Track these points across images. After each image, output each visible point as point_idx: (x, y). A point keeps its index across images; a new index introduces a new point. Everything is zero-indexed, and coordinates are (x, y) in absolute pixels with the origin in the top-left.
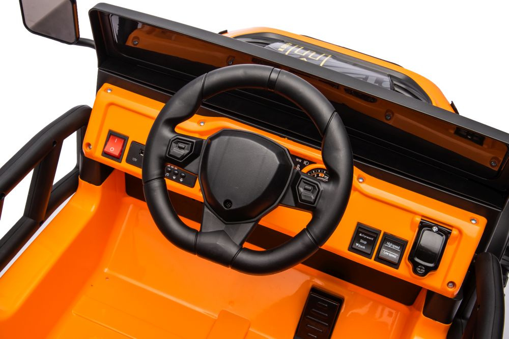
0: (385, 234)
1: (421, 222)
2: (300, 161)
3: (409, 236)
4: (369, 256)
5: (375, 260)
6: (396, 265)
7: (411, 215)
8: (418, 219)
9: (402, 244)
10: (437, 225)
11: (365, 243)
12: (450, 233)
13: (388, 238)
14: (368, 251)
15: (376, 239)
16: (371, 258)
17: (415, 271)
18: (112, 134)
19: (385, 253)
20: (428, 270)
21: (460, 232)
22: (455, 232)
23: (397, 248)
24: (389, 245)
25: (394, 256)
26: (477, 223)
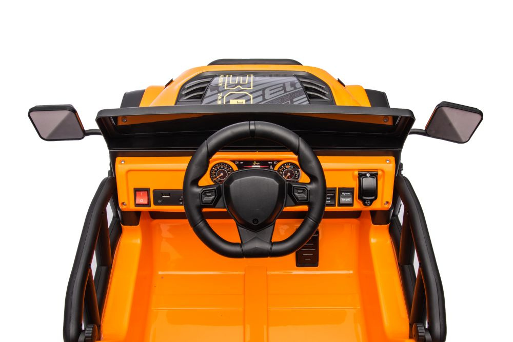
0: (339, 188)
1: (359, 174)
2: (271, 163)
3: (354, 184)
4: (334, 205)
5: (338, 206)
6: (351, 205)
7: (351, 172)
8: (356, 173)
9: (351, 190)
10: (368, 172)
11: (329, 198)
12: (377, 174)
13: (342, 190)
14: (333, 203)
15: (335, 194)
16: (335, 206)
17: (365, 204)
18: (137, 191)
19: (343, 200)
20: (372, 201)
21: (383, 171)
22: (380, 173)
23: (349, 194)
24: (344, 194)
25: (349, 200)
26: (390, 162)
